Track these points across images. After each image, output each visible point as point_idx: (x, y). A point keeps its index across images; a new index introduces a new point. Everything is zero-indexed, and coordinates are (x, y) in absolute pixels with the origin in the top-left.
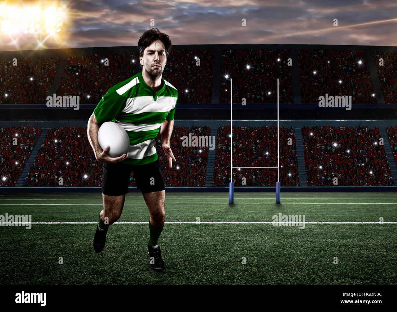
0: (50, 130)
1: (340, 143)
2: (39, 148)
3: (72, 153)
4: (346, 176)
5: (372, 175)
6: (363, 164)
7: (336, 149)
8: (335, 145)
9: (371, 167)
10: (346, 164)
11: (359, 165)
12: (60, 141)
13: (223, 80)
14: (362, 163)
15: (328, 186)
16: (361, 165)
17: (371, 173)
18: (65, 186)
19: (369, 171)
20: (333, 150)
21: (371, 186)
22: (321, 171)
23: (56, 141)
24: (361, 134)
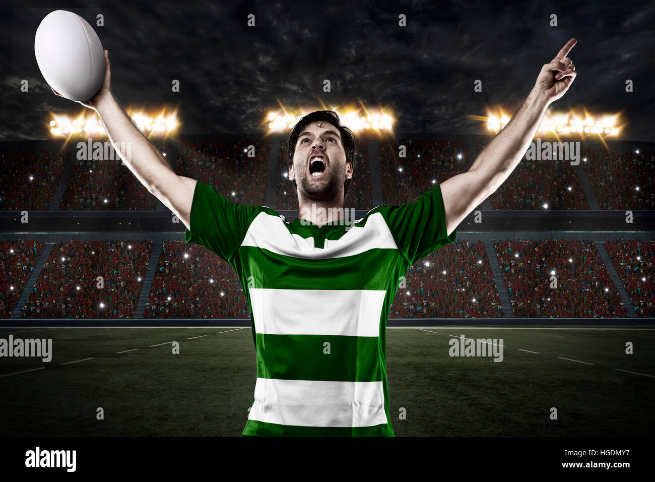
0: (55, 245)
1: (433, 262)
2: (41, 269)
3: (84, 274)
4: (441, 305)
5: (475, 303)
6: (464, 290)
7: (428, 270)
8: (427, 264)
9: (474, 293)
10: (441, 290)
11: (459, 290)
12: (69, 259)
13: (281, 178)
14: (463, 287)
15: (418, 318)
16: (461, 290)
17: (474, 300)
18: (76, 318)
19: (471, 298)
20: (425, 272)
21: (473, 318)
22: (409, 298)
23: (63, 259)
24: (461, 250)
